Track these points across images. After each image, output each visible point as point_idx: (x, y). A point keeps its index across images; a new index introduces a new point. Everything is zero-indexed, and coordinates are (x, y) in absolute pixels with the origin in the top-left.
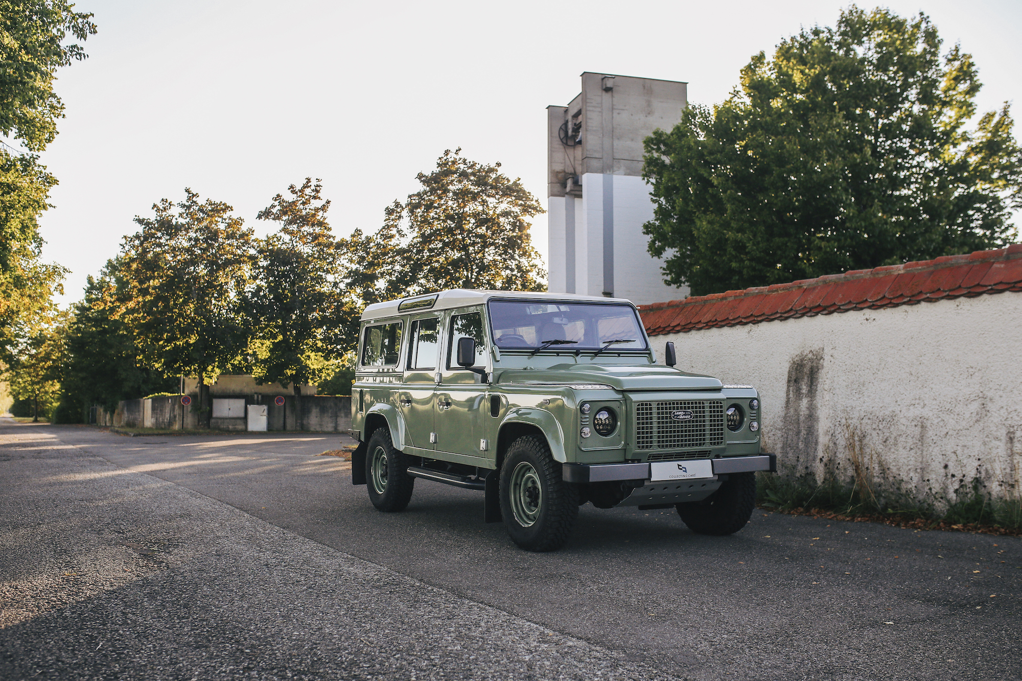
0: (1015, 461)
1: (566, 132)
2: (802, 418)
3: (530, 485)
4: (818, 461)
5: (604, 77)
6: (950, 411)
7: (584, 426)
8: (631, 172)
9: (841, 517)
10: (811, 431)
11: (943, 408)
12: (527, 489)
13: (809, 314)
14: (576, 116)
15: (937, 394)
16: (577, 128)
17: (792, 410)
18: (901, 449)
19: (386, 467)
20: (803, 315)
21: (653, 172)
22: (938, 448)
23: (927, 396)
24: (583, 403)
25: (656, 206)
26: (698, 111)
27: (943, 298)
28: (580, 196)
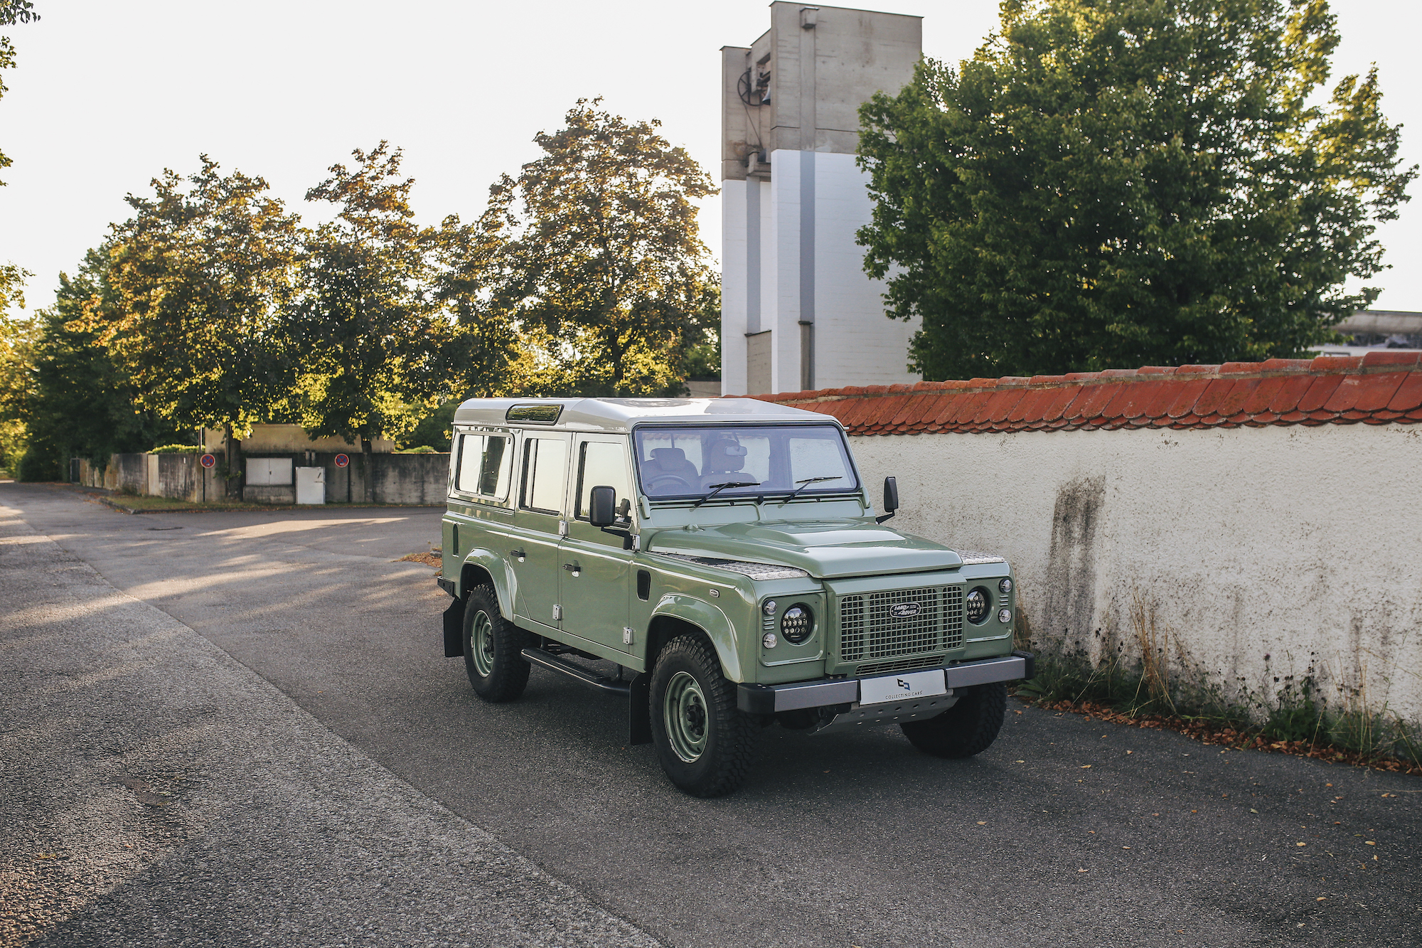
0: (1361, 659)
1: (749, 86)
2: (1072, 573)
3: (692, 702)
4: (1093, 634)
5: (804, 9)
6: (1276, 582)
7: (767, 632)
8: (840, 148)
9: (1122, 718)
10: (1084, 592)
11: (1267, 577)
12: (688, 709)
13: (1086, 428)
14: (763, 62)
15: (1259, 556)
16: (764, 80)
17: (1059, 560)
18: (1207, 627)
19: (492, 640)
20: (1078, 427)
21: (869, 154)
22: (1257, 631)
23: (1245, 557)
24: (767, 601)
25: (875, 204)
26: (936, 67)
27: (1272, 423)
28: (768, 179)
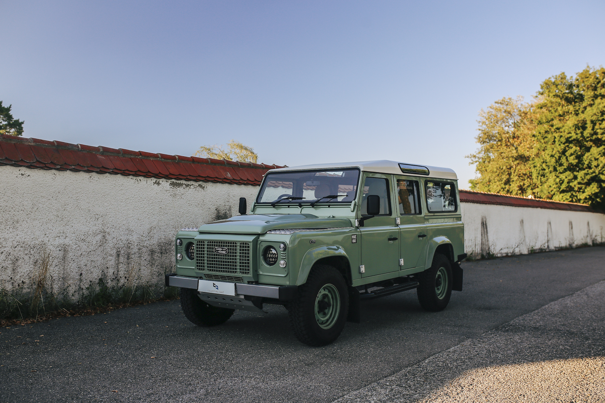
6: (84, 240)
22: (75, 264)
